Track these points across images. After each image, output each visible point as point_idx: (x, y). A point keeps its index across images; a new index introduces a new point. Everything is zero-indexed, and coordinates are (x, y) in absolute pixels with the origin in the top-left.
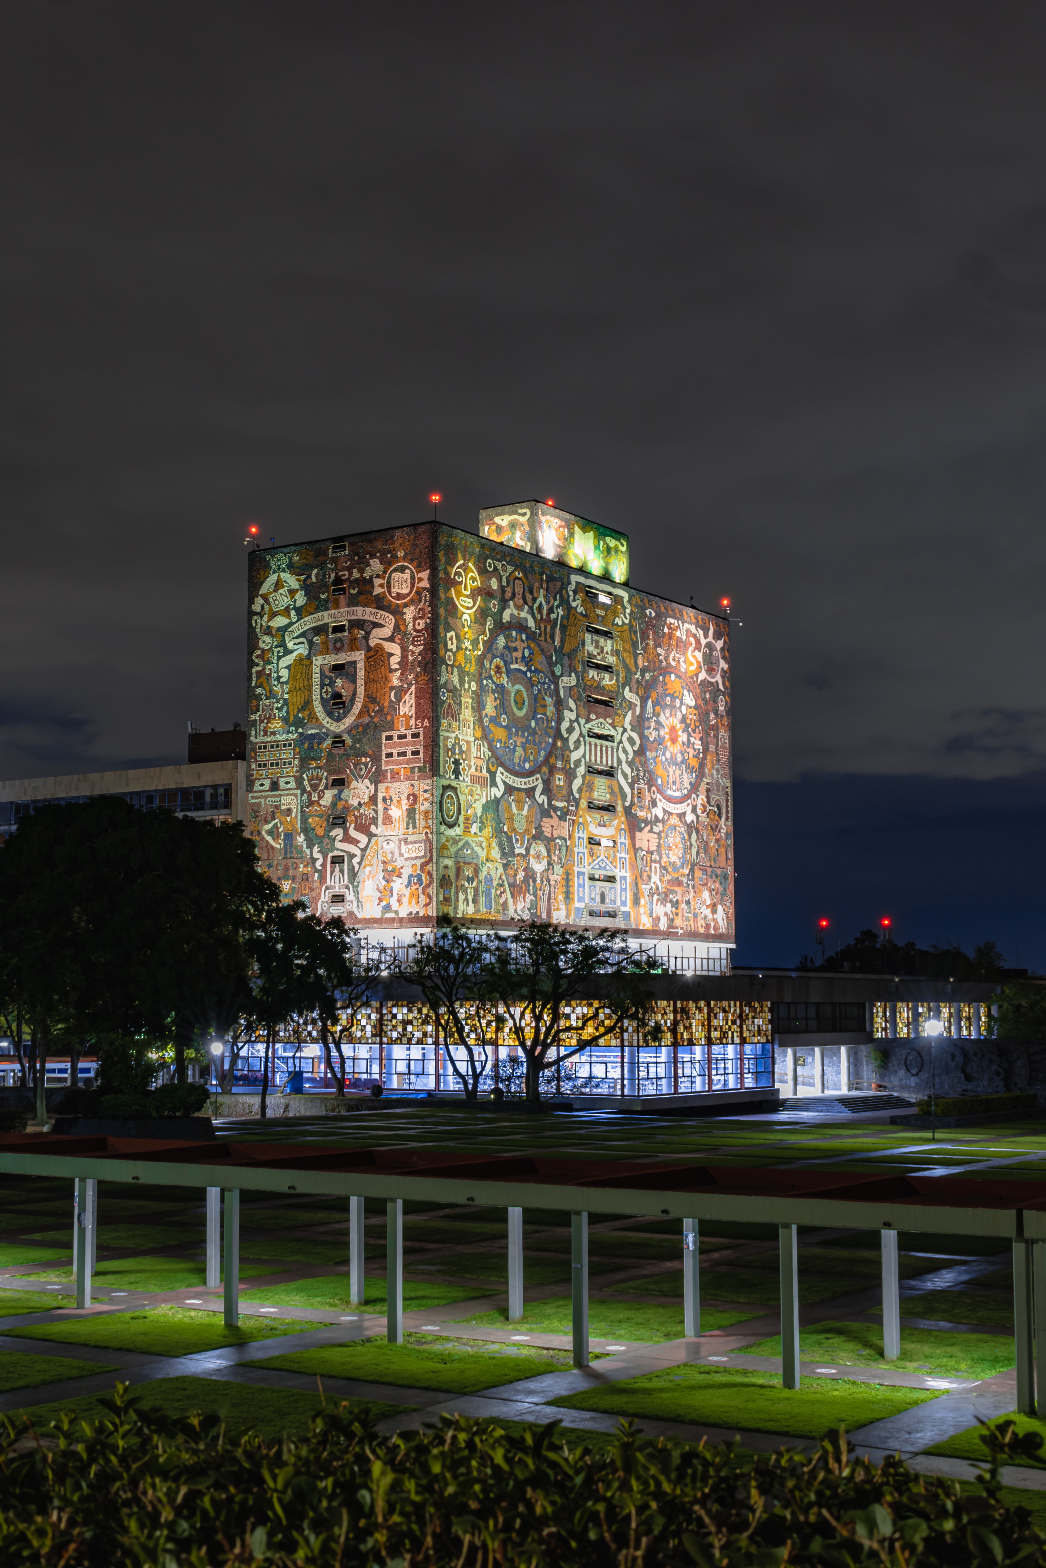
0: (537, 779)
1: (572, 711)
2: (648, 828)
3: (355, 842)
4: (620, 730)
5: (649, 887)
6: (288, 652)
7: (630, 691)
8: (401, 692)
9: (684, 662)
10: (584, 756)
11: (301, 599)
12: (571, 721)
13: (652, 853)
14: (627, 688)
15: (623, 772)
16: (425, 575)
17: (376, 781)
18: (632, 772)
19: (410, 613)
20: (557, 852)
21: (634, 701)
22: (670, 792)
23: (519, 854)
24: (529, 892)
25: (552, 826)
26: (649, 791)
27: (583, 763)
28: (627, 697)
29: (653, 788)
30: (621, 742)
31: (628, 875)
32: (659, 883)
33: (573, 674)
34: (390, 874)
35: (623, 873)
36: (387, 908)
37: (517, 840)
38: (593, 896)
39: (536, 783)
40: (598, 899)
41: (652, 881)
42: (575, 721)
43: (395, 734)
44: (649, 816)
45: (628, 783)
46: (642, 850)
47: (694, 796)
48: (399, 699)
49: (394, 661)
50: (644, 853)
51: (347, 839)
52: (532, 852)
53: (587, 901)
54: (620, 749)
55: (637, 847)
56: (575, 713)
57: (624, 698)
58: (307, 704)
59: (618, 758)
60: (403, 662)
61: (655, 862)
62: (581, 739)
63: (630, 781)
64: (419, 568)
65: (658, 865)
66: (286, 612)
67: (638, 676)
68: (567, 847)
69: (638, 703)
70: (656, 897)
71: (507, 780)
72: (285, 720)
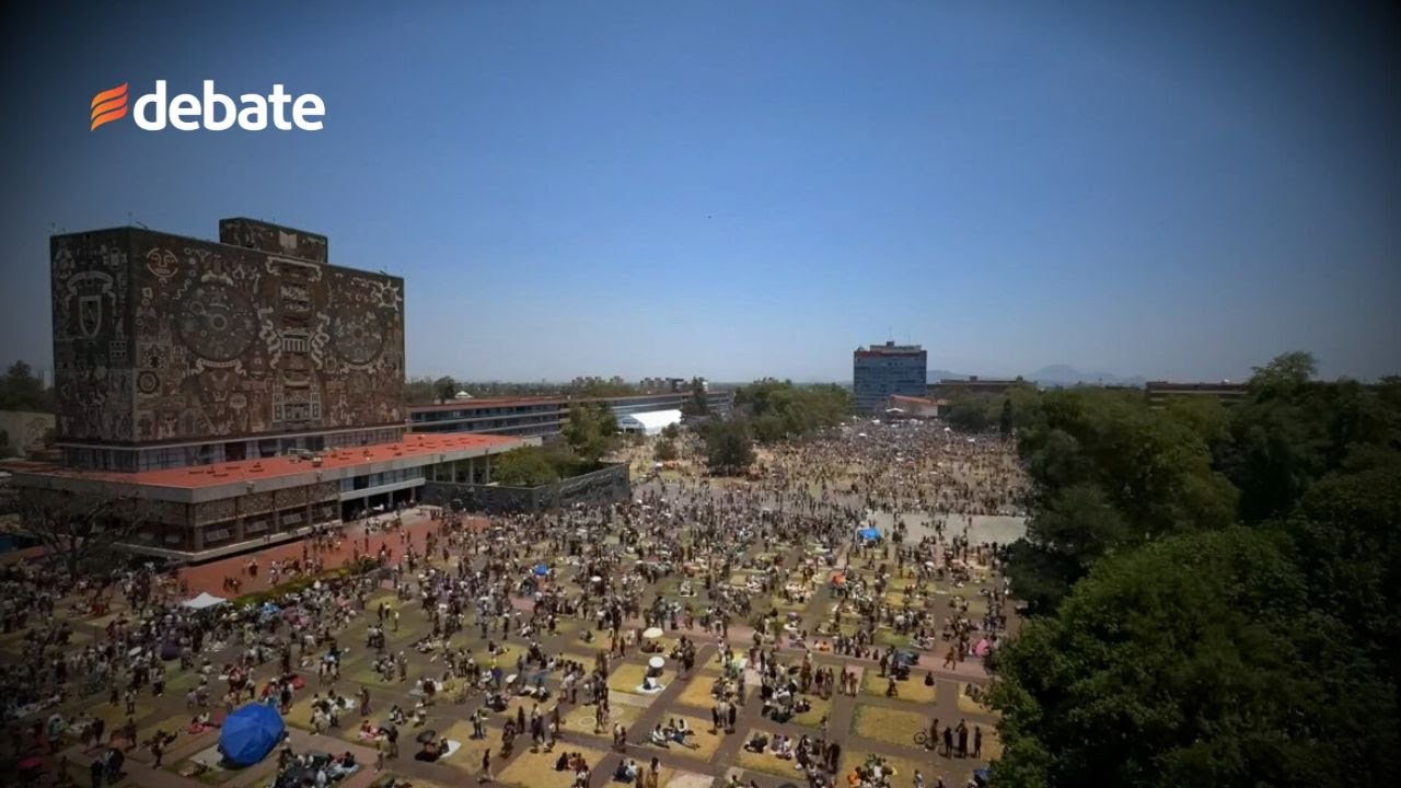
0: (236, 362)
1: (269, 325)
3: (100, 399)
4: (312, 333)
6: (69, 293)
7: (321, 314)
8: (117, 319)
10: (281, 347)
11: (73, 265)
12: (268, 330)
14: (318, 312)
15: (315, 353)
16: (125, 256)
17: (108, 366)
19: (119, 276)
20: (256, 397)
21: (324, 318)
25: (251, 385)
27: (280, 351)
28: (318, 317)
30: (313, 339)
33: (270, 307)
34: (116, 418)
36: (114, 436)
37: (217, 394)
42: (271, 330)
43: (115, 342)
48: (116, 323)
49: (113, 303)
51: (97, 397)
55: (327, 388)
56: (271, 326)
57: (316, 317)
58: (78, 324)
59: (311, 347)
60: (117, 304)
62: (278, 339)
64: (123, 252)
66: (67, 271)
67: (328, 306)
68: (265, 394)
69: (328, 320)
70: (342, 411)
72: (68, 330)
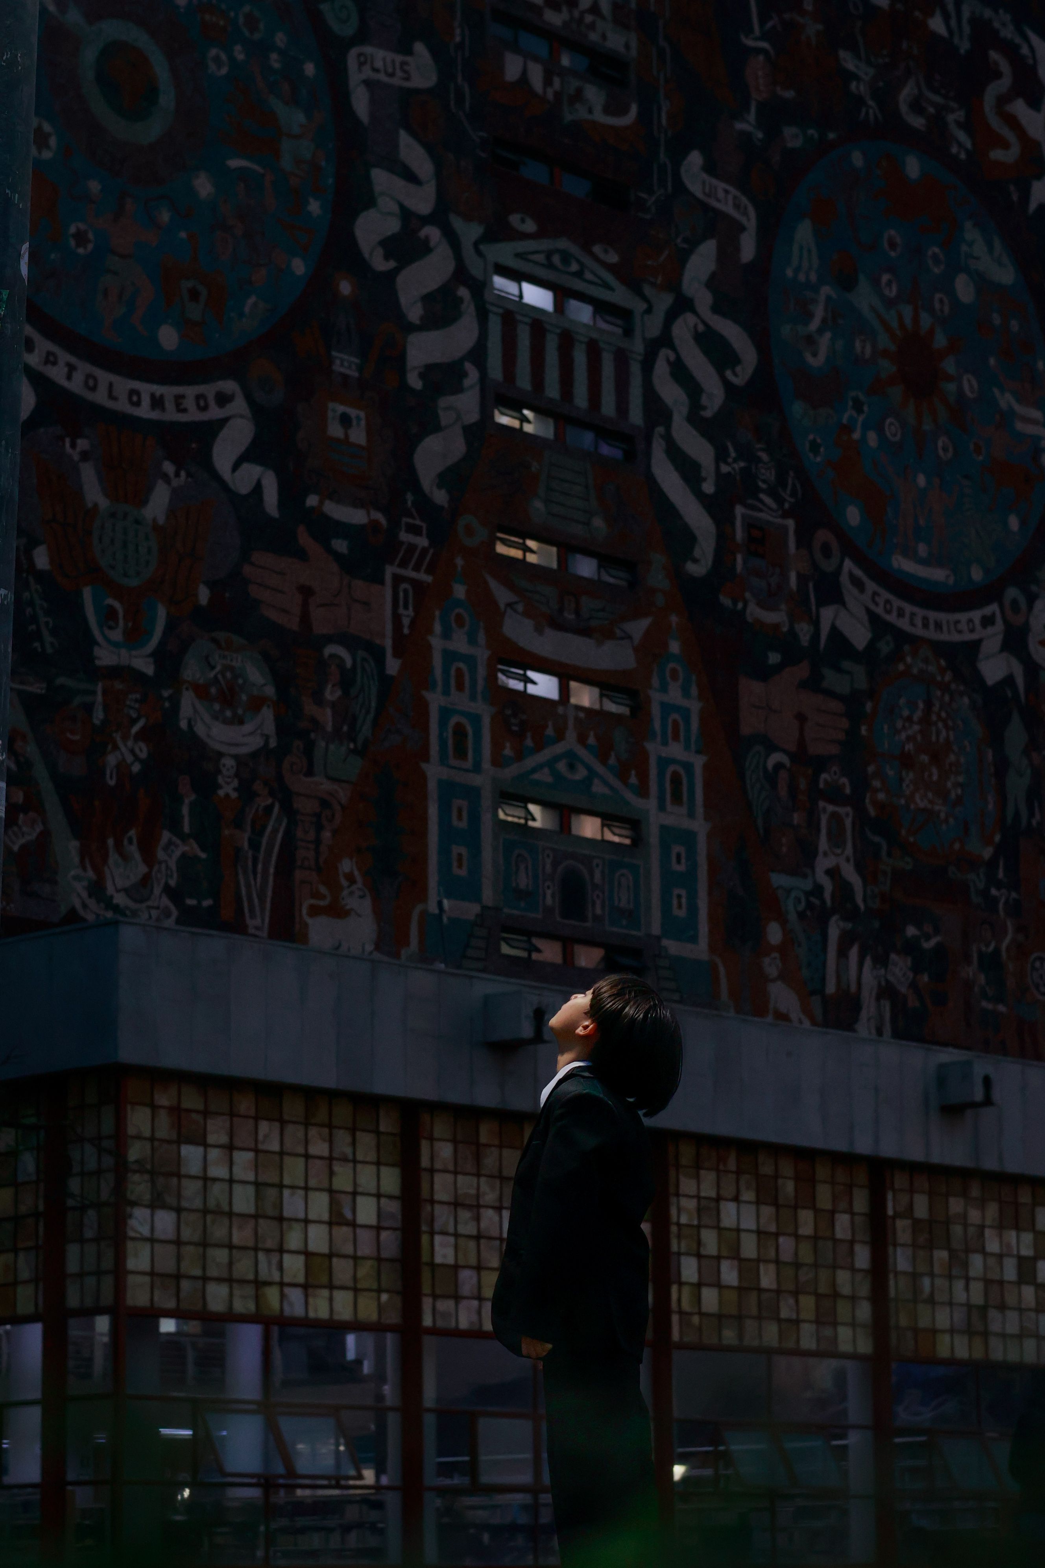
0: (223, 399)
1: (411, 177)
2: (802, 671)
4: (664, 302)
5: (807, 885)
7: (710, 168)
9: (965, 126)
10: (478, 354)
12: (406, 214)
13: (820, 764)
14: (695, 158)
15: (675, 454)
18: (721, 456)
20: (331, 694)
21: (728, 208)
22: (903, 564)
23: (116, 672)
24: (175, 826)
25: (306, 592)
26: (804, 539)
27: (473, 375)
28: (695, 188)
29: (823, 535)
30: (665, 340)
31: (700, 826)
32: (850, 873)
33: (419, 47)
35: (675, 817)
37: (109, 617)
38: (523, 881)
39: (215, 413)
40: (550, 897)
41: (823, 863)
42: (426, 220)
44: (804, 630)
45: (700, 495)
46: (771, 747)
47: (1012, 592)
50: (776, 757)
52: (192, 671)
53: (488, 895)
54: (661, 368)
55: (746, 730)
56: (429, 190)
57: (680, 188)
59: (651, 398)
61: (834, 795)
62: (463, 292)
63: (708, 488)
65: (846, 812)
67: (747, 124)
68: (386, 682)
69: (751, 221)
70: (835, 930)
71: (57, 374)
